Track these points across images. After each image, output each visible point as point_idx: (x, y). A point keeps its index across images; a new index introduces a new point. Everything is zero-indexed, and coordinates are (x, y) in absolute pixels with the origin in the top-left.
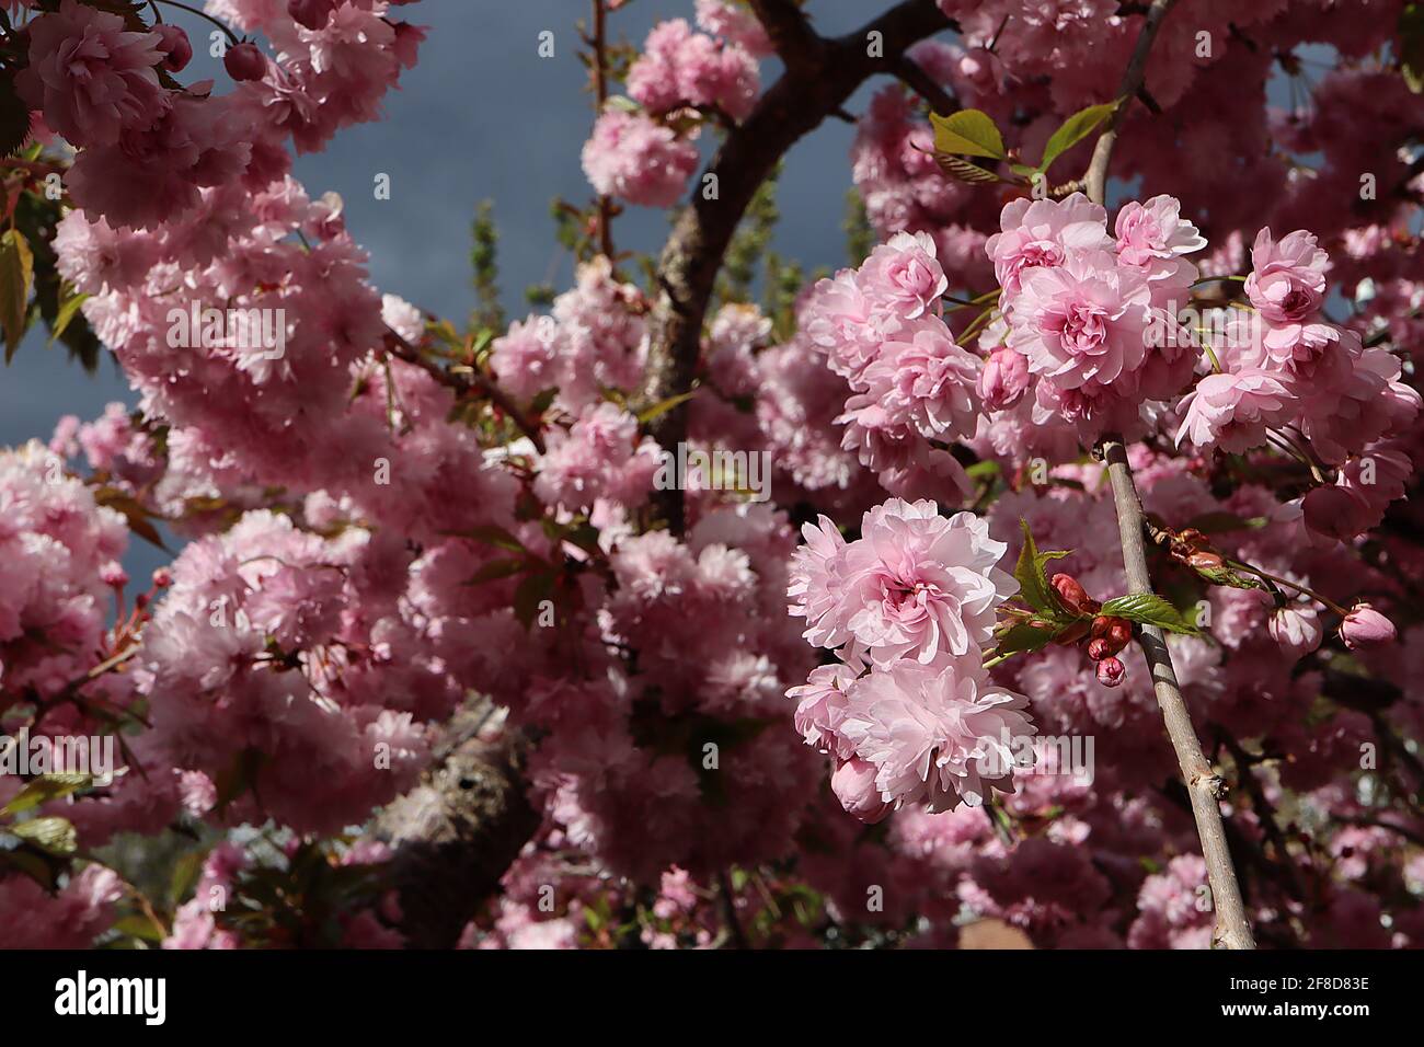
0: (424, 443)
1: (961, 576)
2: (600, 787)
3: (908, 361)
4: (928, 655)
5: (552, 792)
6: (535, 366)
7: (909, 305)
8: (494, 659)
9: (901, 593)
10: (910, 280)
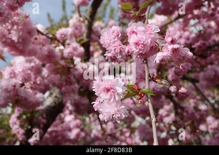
0: (46, 48)
1: (117, 88)
2: (73, 102)
3: (115, 47)
4: (112, 100)
5: (66, 102)
6: (63, 36)
7: (115, 38)
8: (57, 83)
9: (108, 90)
10: (115, 34)
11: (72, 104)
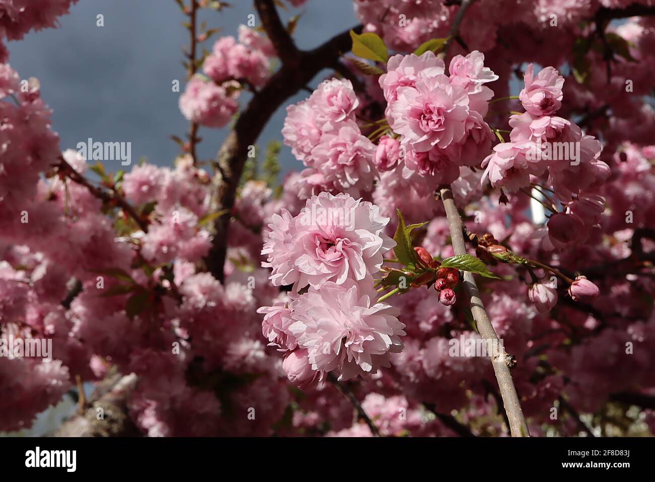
1: (363, 234)
2: (167, 407)
3: (335, 145)
4: (341, 280)
5: (141, 412)
6: (145, 188)
7: (339, 114)
8: (113, 337)
9: (328, 244)
10: (338, 101)
11: (161, 416)
